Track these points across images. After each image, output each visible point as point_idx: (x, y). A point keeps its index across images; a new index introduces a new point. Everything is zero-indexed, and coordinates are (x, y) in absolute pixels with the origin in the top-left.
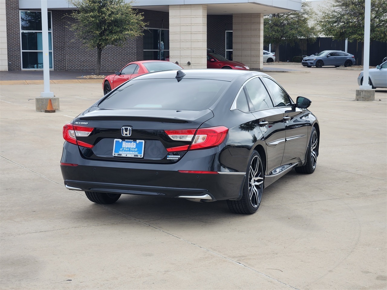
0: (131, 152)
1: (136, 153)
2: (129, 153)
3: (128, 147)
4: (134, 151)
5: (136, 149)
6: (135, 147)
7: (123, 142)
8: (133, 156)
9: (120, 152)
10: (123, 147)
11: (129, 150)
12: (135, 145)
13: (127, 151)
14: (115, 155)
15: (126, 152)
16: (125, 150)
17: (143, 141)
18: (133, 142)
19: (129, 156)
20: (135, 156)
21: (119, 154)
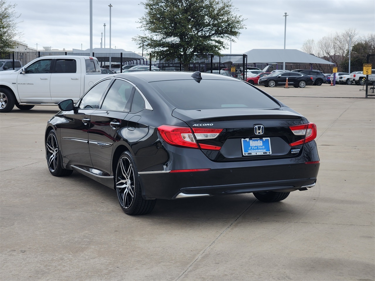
0: (260, 150)
1: (265, 151)
2: (258, 151)
3: (256, 146)
4: (262, 149)
5: (264, 147)
6: (262, 145)
7: (250, 141)
8: (262, 153)
9: (249, 151)
10: (251, 146)
11: (257, 148)
12: (262, 143)
13: (255, 149)
14: (245, 154)
15: (254, 151)
16: (253, 148)
17: (269, 138)
18: (259, 140)
19: (258, 154)
20: (264, 153)
21: (249, 154)
